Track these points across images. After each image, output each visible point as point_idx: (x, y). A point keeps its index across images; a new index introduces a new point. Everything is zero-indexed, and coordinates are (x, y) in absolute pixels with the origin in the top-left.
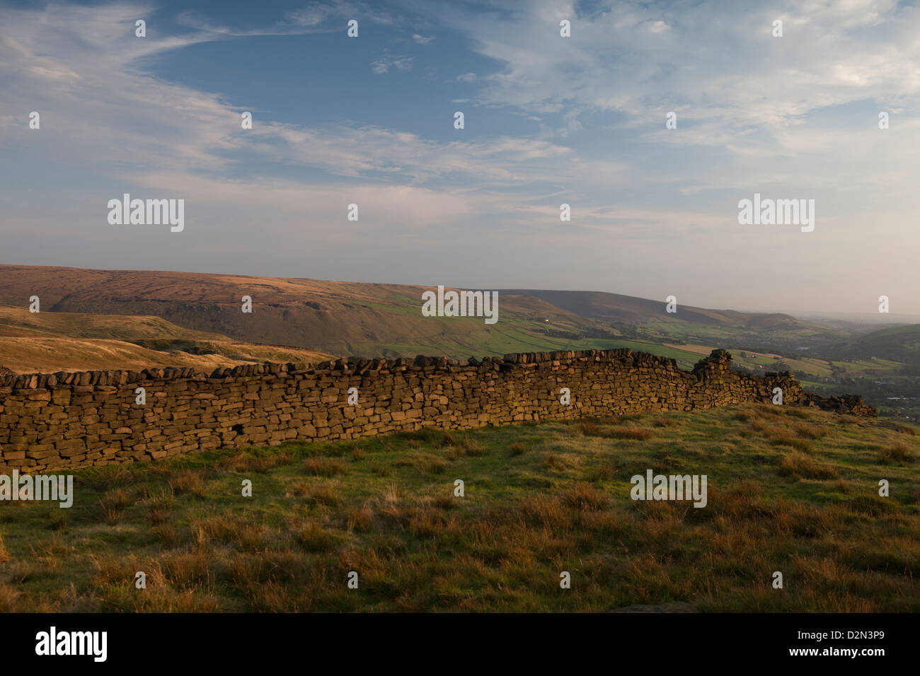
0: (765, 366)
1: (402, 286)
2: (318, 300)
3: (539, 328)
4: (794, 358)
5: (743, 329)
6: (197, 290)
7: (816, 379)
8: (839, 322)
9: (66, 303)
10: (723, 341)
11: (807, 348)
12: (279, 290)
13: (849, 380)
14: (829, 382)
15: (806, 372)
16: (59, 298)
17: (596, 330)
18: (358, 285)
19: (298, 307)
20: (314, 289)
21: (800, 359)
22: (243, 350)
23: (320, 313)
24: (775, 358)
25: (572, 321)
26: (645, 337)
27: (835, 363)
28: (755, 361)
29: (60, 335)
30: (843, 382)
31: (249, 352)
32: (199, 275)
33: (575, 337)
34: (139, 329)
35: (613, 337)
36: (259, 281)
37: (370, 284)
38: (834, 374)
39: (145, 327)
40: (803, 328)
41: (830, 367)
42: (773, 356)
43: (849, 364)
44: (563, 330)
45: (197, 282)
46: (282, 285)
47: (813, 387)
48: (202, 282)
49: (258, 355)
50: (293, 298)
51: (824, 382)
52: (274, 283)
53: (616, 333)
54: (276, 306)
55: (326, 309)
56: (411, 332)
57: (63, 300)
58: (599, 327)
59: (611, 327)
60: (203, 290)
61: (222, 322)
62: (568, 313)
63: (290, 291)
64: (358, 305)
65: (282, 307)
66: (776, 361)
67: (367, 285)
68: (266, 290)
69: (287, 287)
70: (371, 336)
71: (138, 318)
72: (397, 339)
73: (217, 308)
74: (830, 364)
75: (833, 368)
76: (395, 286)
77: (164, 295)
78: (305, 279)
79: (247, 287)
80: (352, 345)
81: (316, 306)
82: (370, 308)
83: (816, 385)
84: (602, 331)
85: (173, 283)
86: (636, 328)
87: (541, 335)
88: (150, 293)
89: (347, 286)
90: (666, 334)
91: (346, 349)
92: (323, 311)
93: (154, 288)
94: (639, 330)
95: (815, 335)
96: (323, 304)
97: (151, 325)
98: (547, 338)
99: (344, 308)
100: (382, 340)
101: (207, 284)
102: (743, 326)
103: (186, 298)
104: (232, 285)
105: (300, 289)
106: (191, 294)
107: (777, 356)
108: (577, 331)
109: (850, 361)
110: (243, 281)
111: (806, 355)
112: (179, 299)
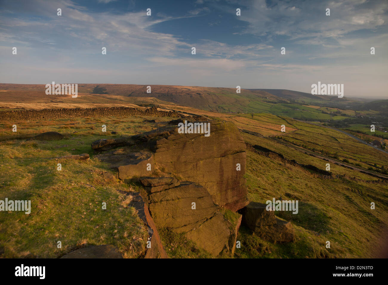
0: (334, 112)
1: (225, 88)
2: (200, 93)
3: (265, 100)
4: (344, 110)
5: (329, 101)
6: (167, 90)
7: (350, 116)
8: (361, 99)
9: (132, 94)
10: (322, 104)
11: (349, 107)
12: (189, 90)
13: (360, 116)
14: (353, 117)
15: (346, 114)
16: (130, 93)
17: (282, 101)
18: (212, 88)
19: (194, 94)
20: (200, 89)
21: (345, 110)
22: (167, 106)
23: (201, 96)
24: (337, 110)
25: (275, 98)
26: (297, 103)
27: (357, 112)
28: (331, 110)
29: (129, 103)
30: (358, 117)
31: (169, 107)
32: (168, 86)
33: (275, 103)
34: (149, 101)
35: (288, 103)
36: (184, 87)
37: (216, 88)
38: (356, 115)
39: (151, 100)
40: (349, 101)
41: (355, 113)
42: (337, 109)
43: (362, 112)
44: (272, 101)
45: (167, 88)
46: (190, 88)
47: (348, 118)
48: (168, 88)
49: (171, 108)
50: (193, 92)
51: (352, 117)
52: (188, 88)
53: (289, 102)
54: (188, 94)
55: (203, 95)
56: (227, 101)
57: (131, 94)
58: (283, 100)
59: (287, 100)
60: (169, 90)
61: (173, 99)
62: (274, 96)
63: (192, 90)
64: (212, 94)
65: (190, 94)
66: (337, 111)
67: (215, 88)
68: (186, 90)
69: (192, 89)
70: (215, 103)
71: (150, 98)
72: (223, 103)
73: (172, 95)
74: (355, 112)
75: (356, 113)
76: (223, 88)
77: (158, 92)
78: (197, 87)
79: (180, 89)
80: (210, 105)
81: (199, 94)
82: (215, 95)
83: (349, 118)
84: (284, 101)
85: (161, 88)
86: (295, 100)
87: (265, 102)
88: (154, 91)
89: (209, 88)
90: (304, 102)
91: (208, 106)
92: (201, 95)
93: (155, 90)
94: (296, 101)
95: (352, 103)
96: (202, 94)
97: (153, 100)
98: (267, 103)
99: (208, 95)
100: (218, 104)
101: (170, 88)
102: (329, 100)
103: (164, 92)
104: (176, 89)
105: (196, 89)
106: (165, 91)
107: (338, 109)
108: (276, 101)
109: (362, 111)
110: (180, 87)
111: (348, 109)
112: (162, 92)
